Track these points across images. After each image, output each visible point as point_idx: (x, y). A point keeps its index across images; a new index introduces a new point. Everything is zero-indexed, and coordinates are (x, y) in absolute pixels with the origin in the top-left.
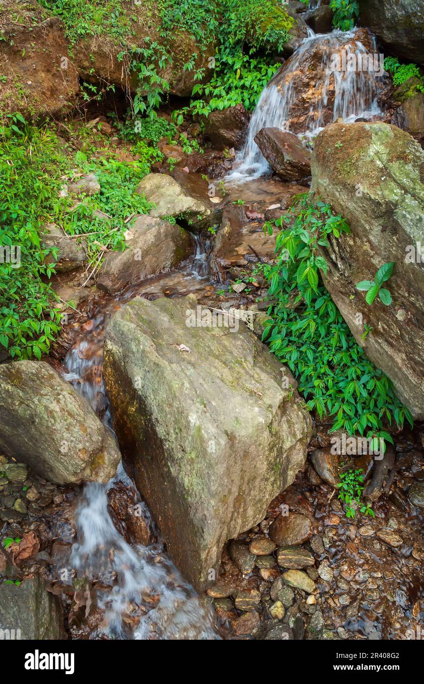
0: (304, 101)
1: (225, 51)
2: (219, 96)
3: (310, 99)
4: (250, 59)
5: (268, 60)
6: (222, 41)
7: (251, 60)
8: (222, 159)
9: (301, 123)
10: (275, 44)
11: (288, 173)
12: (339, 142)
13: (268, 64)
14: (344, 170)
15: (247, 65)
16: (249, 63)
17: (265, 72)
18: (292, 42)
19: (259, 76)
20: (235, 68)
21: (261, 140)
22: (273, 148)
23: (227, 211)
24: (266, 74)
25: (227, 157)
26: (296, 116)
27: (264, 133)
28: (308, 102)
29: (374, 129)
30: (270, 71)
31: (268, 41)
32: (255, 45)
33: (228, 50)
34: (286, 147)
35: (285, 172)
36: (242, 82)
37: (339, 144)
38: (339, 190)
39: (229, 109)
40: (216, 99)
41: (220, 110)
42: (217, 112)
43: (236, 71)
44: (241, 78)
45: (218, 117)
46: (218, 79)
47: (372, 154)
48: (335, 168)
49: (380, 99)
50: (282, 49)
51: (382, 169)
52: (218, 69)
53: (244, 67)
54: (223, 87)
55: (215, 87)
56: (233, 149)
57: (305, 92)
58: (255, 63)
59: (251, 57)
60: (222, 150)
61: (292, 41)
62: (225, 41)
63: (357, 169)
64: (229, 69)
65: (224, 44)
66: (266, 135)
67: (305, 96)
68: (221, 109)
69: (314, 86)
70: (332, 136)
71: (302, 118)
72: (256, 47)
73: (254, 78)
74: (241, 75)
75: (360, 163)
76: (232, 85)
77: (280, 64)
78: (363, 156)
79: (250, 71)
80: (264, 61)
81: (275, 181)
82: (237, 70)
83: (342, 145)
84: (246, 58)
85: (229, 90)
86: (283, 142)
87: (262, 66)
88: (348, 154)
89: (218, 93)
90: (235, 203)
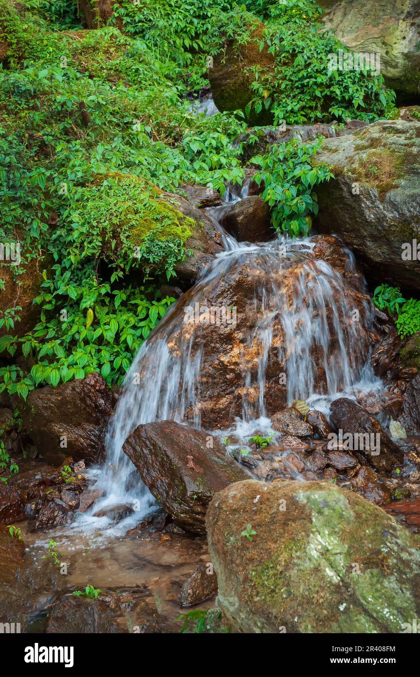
0: (224, 368)
1: (62, 275)
2: (52, 359)
3: (236, 364)
4: (112, 290)
5: (150, 290)
6: (56, 257)
7: (116, 292)
8: (57, 484)
9: (221, 410)
10: (162, 264)
11: (197, 520)
12: (249, 526)
13: (150, 298)
14: (263, 585)
15: (107, 300)
16: (112, 297)
17: (144, 312)
18: (193, 261)
19: (133, 321)
20: (83, 305)
21: (138, 448)
22: (162, 466)
23: (57, 619)
24: (147, 316)
25: (67, 481)
26: (211, 398)
27: (143, 434)
28: (232, 371)
29: (315, 502)
30: (153, 311)
31: (145, 260)
32: (122, 265)
33: (68, 274)
34: (191, 464)
35: (191, 517)
36: (99, 332)
37: (248, 531)
38: (259, 624)
39: (72, 384)
40: (46, 363)
41: (52, 387)
42: (46, 390)
43: (85, 312)
44: (96, 323)
45: (49, 400)
46: (48, 325)
47: (315, 554)
48: (246, 579)
49: (377, 361)
50: (174, 274)
51: (337, 586)
52: (48, 307)
53: (103, 303)
54: (58, 341)
55: (43, 341)
56: (82, 463)
57: (225, 352)
58: (124, 297)
59: (115, 286)
60: (58, 464)
61: (193, 259)
62: (61, 258)
63: (288, 585)
64: (71, 306)
65: (60, 262)
66: (147, 438)
67: (225, 359)
68: (55, 384)
69: (242, 341)
70: (234, 511)
71: (224, 401)
72: (123, 270)
73: (123, 324)
74: (95, 317)
75: (293, 573)
76: (77, 336)
77: (173, 299)
78: (298, 558)
79: (114, 312)
80: (141, 292)
81: (172, 534)
82: (86, 310)
83: (254, 533)
84: (105, 289)
85: (71, 347)
86: (183, 452)
87: (138, 301)
88: (269, 552)
89: (50, 352)
90: (78, 593)
